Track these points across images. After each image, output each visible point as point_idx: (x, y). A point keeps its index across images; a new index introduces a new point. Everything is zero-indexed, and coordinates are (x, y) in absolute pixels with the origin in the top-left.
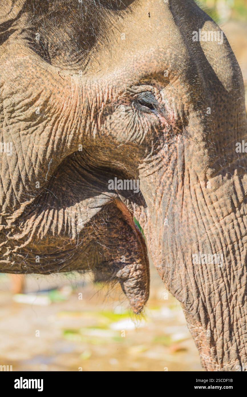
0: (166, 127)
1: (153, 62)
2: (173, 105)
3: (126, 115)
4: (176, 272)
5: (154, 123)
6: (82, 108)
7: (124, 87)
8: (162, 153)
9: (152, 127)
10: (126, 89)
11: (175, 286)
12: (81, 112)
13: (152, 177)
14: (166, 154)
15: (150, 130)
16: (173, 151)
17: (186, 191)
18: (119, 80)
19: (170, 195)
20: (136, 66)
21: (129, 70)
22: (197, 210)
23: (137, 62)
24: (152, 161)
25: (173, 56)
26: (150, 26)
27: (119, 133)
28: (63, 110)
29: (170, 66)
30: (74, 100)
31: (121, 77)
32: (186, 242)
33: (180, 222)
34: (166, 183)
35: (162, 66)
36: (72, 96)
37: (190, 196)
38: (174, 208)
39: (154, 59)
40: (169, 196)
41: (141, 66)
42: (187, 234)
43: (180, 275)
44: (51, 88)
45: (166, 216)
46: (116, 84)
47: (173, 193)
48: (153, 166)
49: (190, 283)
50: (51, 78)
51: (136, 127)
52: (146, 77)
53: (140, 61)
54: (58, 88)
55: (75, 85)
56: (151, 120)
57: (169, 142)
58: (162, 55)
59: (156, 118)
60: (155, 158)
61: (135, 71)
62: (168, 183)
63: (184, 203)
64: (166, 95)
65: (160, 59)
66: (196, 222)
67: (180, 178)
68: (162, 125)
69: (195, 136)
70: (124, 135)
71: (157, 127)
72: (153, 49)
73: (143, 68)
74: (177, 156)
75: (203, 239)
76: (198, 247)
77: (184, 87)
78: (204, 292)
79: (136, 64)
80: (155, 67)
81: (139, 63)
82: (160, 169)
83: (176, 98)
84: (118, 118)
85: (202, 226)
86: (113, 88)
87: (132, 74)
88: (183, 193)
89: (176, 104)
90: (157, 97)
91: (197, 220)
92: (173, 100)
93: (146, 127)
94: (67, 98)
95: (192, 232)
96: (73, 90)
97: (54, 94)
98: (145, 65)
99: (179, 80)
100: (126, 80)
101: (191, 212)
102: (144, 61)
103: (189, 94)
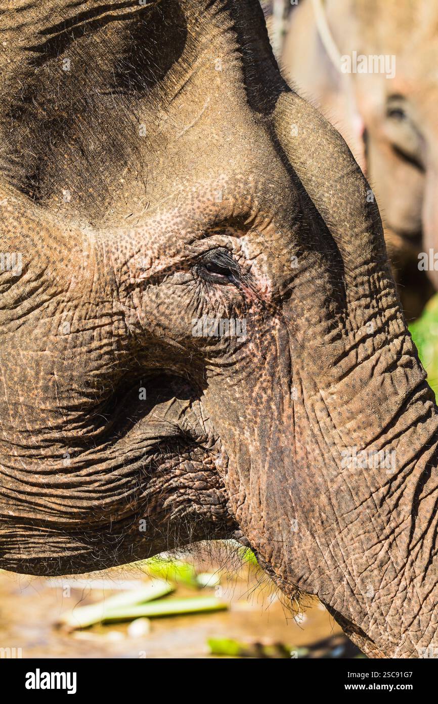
0: (255, 304)
1: (226, 199)
2: (265, 268)
3: (183, 290)
4: (296, 547)
5: (233, 299)
6: (103, 284)
7: (179, 245)
8: (250, 348)
9: (230, 308)
10: (183, 247)
11: (296, 571)
12: (102, 290)
13: (237, 390)
14: (258, 350)
15: (227, 311)
16: (269, 343)
17: (298, 408)
18: (171, 234)
19: (272, 419)
20: (198, 208)
21: (186, 215)
22: (320, 438)
23: (199, 201)
24: (234, 363)
25: (260, 187)
26: (214, 135)
27: (173, 320)
28: (70, 288)
29: (256, 203)
30: (89, 271)
31: (173, 227)
32: (308, 493)
33: (294, 461)
34: (261, 398)
35: (243, 204)
36: (86, 264)
37: (305, 415)
38: (281, 439)
39: (229, 193)
40: (269, 420)
41: (208, 207)
42: (308, 481)
43: (303, 550)
44: (49, 253)
45: (268, 453)
46: (165, 241)
47: (276, 414)
48: (236, 372)
49: (324, 561)
50: (47, 236)
51: (202, 308)
52: (216, 224)
53: (205, 199)
54: (60, 252)
55: (89, 245)
56: (229, 295)
57: (261, 330)
58: (242, 185)
59: (236, 291)
60: (240, 358)
61: (197, 216)
62: (265, 397)
63: (297, 428)
64: (253, 252)
65: (239, 193)
66: (320, 459)
67: (285, 388)
68: (248, 300)
69: (305, 316)
70: (183, 323)
71: (239, 306)
72: (224, 177)
73: (211, 211)
74: (276, 351)
75: (335, 486)
76: (330, 499)
77: (282, 236)
79: (197, 204)
80: (230, 205)
81: (204, 202)
82: (248, 376)
83: (271, 255)
84: (171, 295)
85: (332, 463)
86: (160, 249)
87: (192, 221)
88: (294, 412)
89: (270, 265)
90: (236, 257)
91: (323, 455)
92: (265, 258)
93: (220, 306)
94: (77, 268)
95: (316, 476)
96: (85, 253)
97: (54, 263)
98: (214, 205)
99: (272, 225)
100: (183, 232)
101: (310, 443)
102: (211, 198)
103: (291, 246)
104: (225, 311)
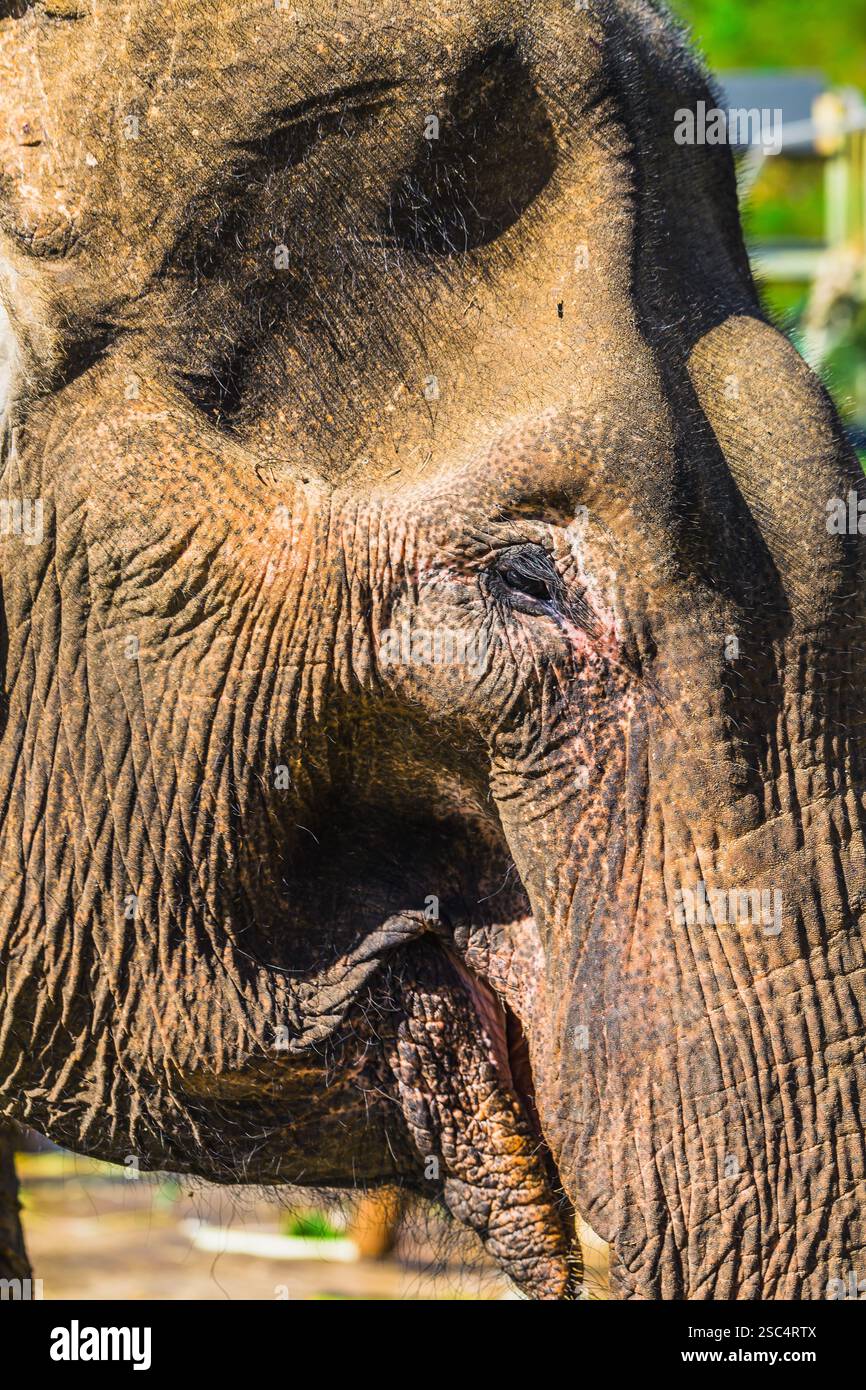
0: (591, 663)
1: (546, 450)
2: (612, 596)
3: (460, 617)
4: (599, 1137)
5: (548, 647)
6: (323, 581)
7: (454, 524)
8: (576, 747)
9: (544, 664)
10: (460, 528)
11: (591, 1184)
12: (321, 591)
13: (545, 826)
14: (591, 750)
15: (537, 669)
16: (613, 743)
17: (650, 877)
18: (443, 502)
19: (599, 887)
20: (497, 462)
21: (476, 473)
22: (680, 941)
23: (500, 449)
24: (544, 773)
25: (613, 436)
27: (437, 672)
28: (264, 585)
29: (602, 465)
30: (299, 554)
31: (450, 491)
32: (635, 1040)
33: (623, 974)
34: (586, 846)
35: (574, 462)
36: (295, 540)
37: (661, 892)
38: (608, 927)
39: (551, 440)
40: (594, 890)
41: (511, 461)
42: (640, 1017)
43: (609, 1147)
44: (230, 513)
45: (582, 952)
46: (431, 513)
47: (606, 879)
48: (547, 791)
49: (638, 1179)
50: (231, 482)
51: (493, 656)
52: (524, 501)
53: (510, 447)
54: (251, 514)
55: (306, 508)
56: (541, 638)
57: (599, 715)
58: (578, 429)
59: (556, 633)
60: (555, 763)
61: (491, 477)
62: (593, 845)
63: (640, 914)
64: (592, 560)
65: (570, 441)
66: (673, 979)
67: (631, 834)
68: (576, 655)
69: (683, 700)
70: (454, 680)
71: (560, 664)
72: (553, 411)
73: (516, 469)
74: (624, 760)
75: (692, 1037)
76: (675, 1060)
77: (646, 537)
78: (685, 1213)
79: (497, 454)
80: (552, 467)
81: (507, 453)
82: (567, 801)
83: (622, 571)
84: (436, 623)
85: (695, 993)
86: (420, 526)
87: (481, 484)
88: (640, 882)
89: (621, 591)
90: (560, 565)
91: (680, 973)
92: (613, 576)
93: (525, 658)
94: (278, 546)
95: (659, 1009)
96: (297, 521)
97: (238, 533)
98: (522, 458)
99: (628, 513)
100: (464, 502)
101: (659, 946)
102: (520, 446)
103: (663, 560)
104: (533, 669)
